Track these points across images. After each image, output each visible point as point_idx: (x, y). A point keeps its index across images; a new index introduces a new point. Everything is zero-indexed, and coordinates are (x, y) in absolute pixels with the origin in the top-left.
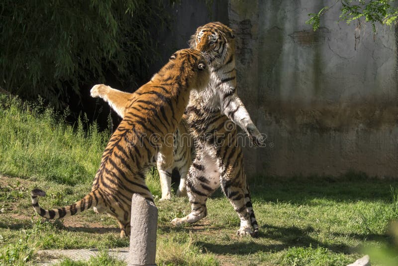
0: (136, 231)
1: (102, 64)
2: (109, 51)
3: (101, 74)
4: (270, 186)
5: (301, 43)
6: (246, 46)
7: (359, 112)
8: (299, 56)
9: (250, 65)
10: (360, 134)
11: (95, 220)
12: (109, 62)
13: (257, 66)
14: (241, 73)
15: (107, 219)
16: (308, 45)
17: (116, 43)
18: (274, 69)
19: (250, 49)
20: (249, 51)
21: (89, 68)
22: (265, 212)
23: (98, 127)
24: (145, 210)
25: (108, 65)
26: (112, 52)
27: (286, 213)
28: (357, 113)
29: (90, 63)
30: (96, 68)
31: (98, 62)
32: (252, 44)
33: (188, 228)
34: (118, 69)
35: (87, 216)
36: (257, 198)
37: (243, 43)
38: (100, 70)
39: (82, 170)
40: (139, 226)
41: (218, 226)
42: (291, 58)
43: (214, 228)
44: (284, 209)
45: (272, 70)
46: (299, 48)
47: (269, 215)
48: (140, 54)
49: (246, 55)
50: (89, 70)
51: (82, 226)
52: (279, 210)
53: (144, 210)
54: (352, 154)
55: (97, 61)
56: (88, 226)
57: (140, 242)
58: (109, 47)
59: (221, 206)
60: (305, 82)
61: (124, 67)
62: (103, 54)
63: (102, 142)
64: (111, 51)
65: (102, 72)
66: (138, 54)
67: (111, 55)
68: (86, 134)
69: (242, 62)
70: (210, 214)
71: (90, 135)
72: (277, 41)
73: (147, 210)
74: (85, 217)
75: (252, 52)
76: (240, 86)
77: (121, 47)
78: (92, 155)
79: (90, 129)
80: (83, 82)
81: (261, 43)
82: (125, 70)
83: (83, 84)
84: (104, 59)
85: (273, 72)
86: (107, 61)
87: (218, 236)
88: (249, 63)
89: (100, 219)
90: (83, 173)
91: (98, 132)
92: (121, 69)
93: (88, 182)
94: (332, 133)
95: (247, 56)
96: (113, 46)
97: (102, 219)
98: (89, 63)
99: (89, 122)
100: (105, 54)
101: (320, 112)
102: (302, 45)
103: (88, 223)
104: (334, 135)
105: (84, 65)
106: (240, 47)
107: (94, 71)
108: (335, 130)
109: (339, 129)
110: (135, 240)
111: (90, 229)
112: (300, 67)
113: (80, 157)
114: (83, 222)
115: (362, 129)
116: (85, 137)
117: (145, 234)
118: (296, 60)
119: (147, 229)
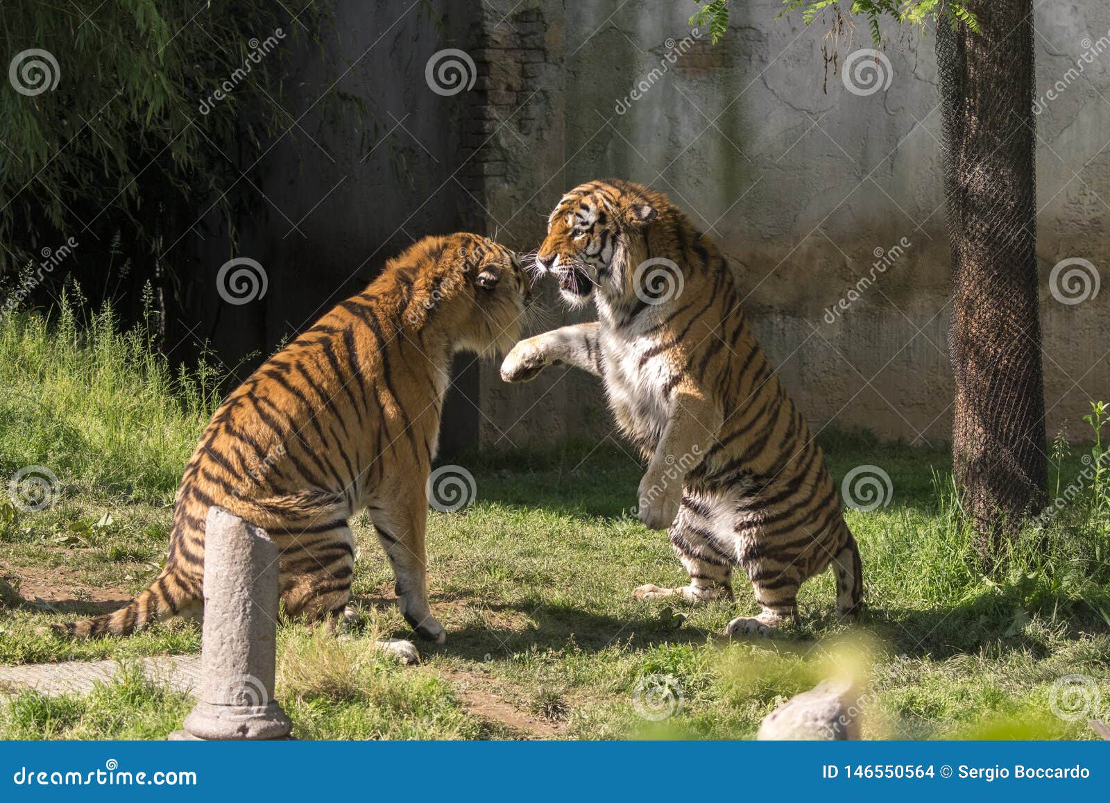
0: (219, 611)
1: (129, 140)
2: (146, 104)
3: (123, 167)
4: (604, 472)
5: (684, 72)
6: (530, 83)
7: (849, 260)
8: (679, 109)
9: (546, 136)
10: (853, 320)
11: (109, 579)
12: (150, 136)
13: (563, 138)
14: (520, 158)
15: (143, 577)
16: (704, 78)
17: (164, 82)
18: (610, 146)
19: (544, 92)
20: (541, 96)
21: (92, 151)
22: (585, 547)
23: (114, 319)
24: (244, 553)
25: (145, 141)
26: (154, 106)
27: (644, 548)
28: (845, 266)
29: (94, 139)
30: (110, 153)
31: (116, 136)
32: (548, 77)
33: (370, 596)
34: (173, 154)
35: (88, 569)
36: (567, 509)
37: (524, 74)
38: (122, 157)
39: (72, 439)
40: (227, 597)
41: (452, 589)
42: (658, 112)
43: (441, 597)
44: (639, 536)
45: (605, 150)
46: (680, 87)
47: (596, 555)
48: (233, 111)
49: (532, 106)
50: (91, 159)
51: (73, 597)
52: (625, 542)
53: (239, 551)
54: (831, 378)
55: (111, 133)
56: (89, 597)
57: (232, 641)
58: (146, 92)
59: (463, 532)
60: (698, 181)
61: (188, 148)
62: (130, 113)
63: (127, 361)
64: (152, 104)
65: (129, 163)
66: (230, 112)
67: (153, 114)
68: (85, 338)
69: (521, 126)
70: (432, 558)
71: (92, 342)
72: (618, 69)
73: (248, 551)
74: (81, 573)
75: (547, 98)
76: (519, 195)
77: (180, 92)
78: (100, 396)
79: (94, 325)
80: (74, 191)
81: (574, 72)
82: (190, 157)
83: (75, 196)
84: (132, 126)
85: (609, 153)
86: (142, 131)
87: (453, 619)
88: (540, 129)
89: (123, 577)
90: (76, 449)
91: (115, 333)
92: (180, 154)
93: (91, 473)
94: (777, 319)
95: (535, 110)
96: (157, 88)
97: (128, 577)
98: (89, 137)
99: (88, 307)
100: (135, 111)
101: (742, 263)
102: (688, 76)
103: (88, 589)
104: (781, 326)
105: (78, 144)
106: (514, 85)
107: (105, 159)
108: (783, 312)
109: (794, 310)
110: (216, 634)
111: (93, 605)
112: (681, 139)
113: (69, 402)
114: (74, 585)
115: (860, 310)
116: (82, 346)
117: (243, 620)
118: (673, 120)
119: (249, 604)
